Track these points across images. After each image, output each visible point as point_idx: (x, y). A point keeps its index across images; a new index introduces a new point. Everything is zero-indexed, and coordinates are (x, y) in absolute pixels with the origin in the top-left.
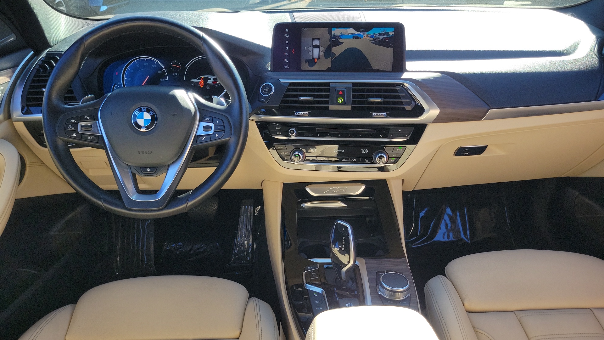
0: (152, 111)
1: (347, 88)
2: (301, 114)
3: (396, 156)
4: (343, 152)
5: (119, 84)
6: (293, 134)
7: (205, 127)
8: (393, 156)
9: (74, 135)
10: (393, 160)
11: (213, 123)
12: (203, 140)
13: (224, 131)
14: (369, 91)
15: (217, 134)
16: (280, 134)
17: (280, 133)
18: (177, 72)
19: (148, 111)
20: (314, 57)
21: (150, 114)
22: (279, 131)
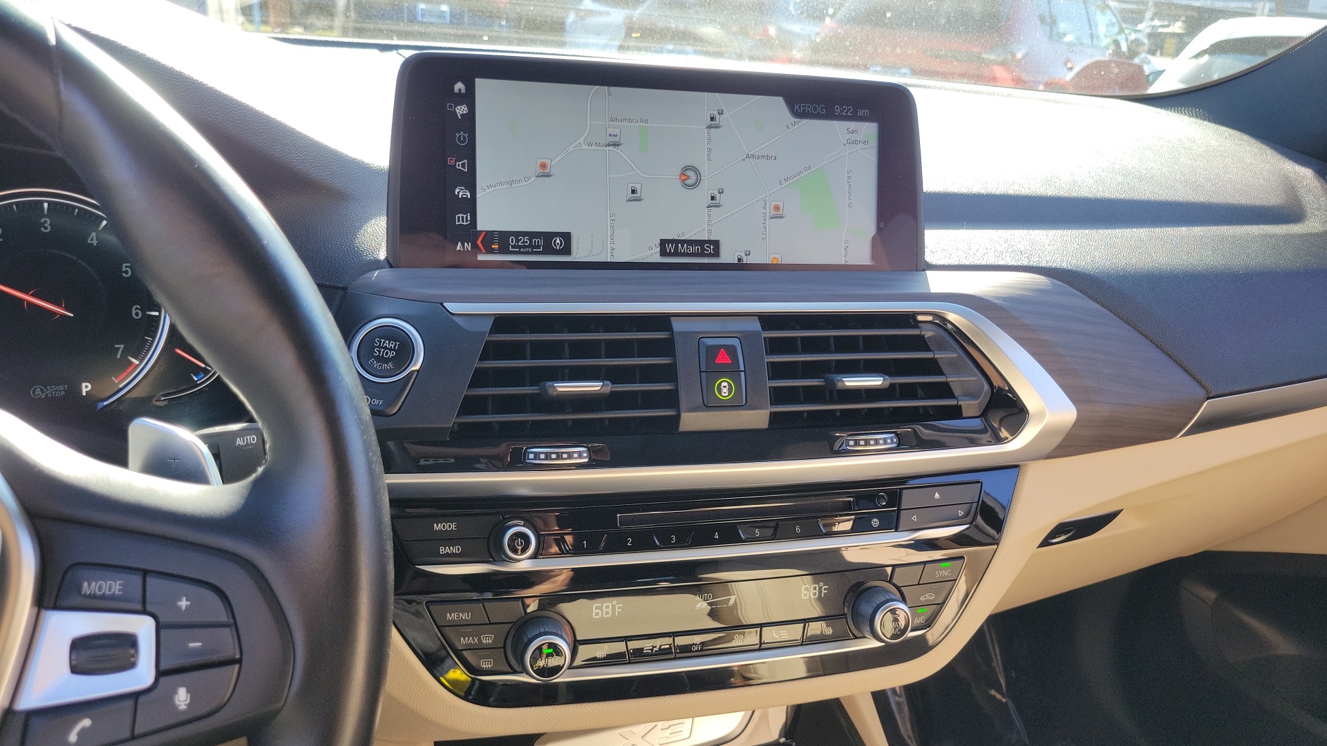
1: (745, 337)
2: (548, 456)
3: (931, 596)
4: (731, 603)
6: (524, 550)
8: (922, 598)
10: (921, 615)
11: (144, 614)
12: (73, 737)
13: (237, 659)
15: (181, 688)
16: (453, 555)
17: (455, 550)
22: (448, 539)
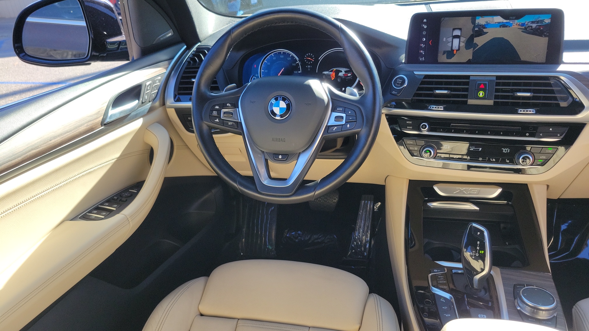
0: (288, 100)
1: (490, 81)
2: (436, 108)
3: (544, 157)
4: (480, 150)
5: (256, 75)
6: (425, 128)
7: (336, 117)
8: (541, 157)
9: (217, 120)
10: (540, 162)
11: (344, 113)
12: (334, 130)
13: (356, 122)
14: (515, 84)
15: (348, 125)
16: (410, 129)
17: (411, 128)
18: (310, 64)
19: (284, 100)
20: (454, 48)
21: (285, 103)
22: (409, 125)
